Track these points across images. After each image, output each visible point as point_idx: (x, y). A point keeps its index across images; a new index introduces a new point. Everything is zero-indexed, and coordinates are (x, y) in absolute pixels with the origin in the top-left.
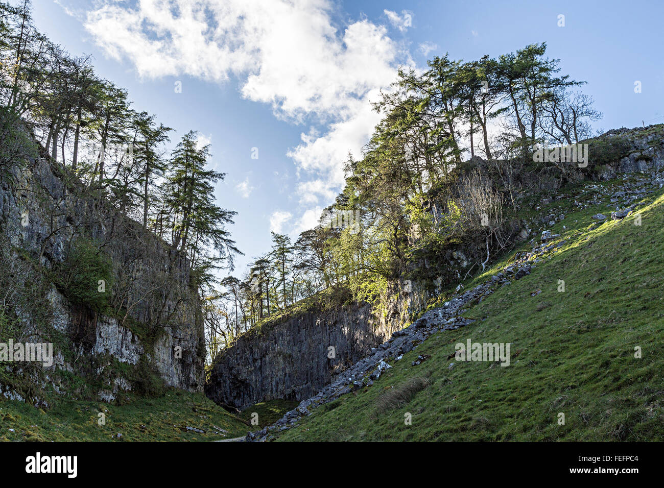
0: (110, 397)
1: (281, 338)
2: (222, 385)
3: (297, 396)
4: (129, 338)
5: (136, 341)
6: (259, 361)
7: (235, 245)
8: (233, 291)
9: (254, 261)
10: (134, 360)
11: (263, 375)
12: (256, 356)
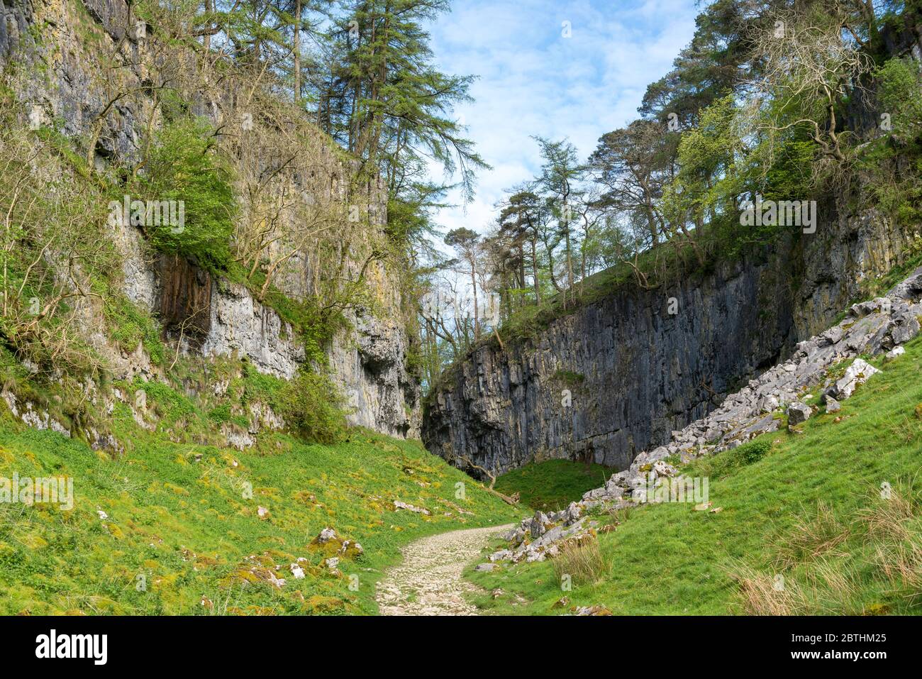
0: (243, 441)
1: (562, 345)
2: (451, 432)
3: (596, 455)
4: (276, 329)
5: (288, 336)
6: (521, 388)
7: (473, 150)
8: (468, 256)
9: (506, 198)
10: (287, 371)
11: (531, 415)
12: (514, 379)
